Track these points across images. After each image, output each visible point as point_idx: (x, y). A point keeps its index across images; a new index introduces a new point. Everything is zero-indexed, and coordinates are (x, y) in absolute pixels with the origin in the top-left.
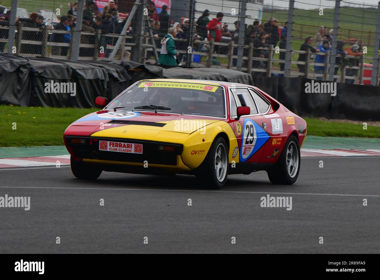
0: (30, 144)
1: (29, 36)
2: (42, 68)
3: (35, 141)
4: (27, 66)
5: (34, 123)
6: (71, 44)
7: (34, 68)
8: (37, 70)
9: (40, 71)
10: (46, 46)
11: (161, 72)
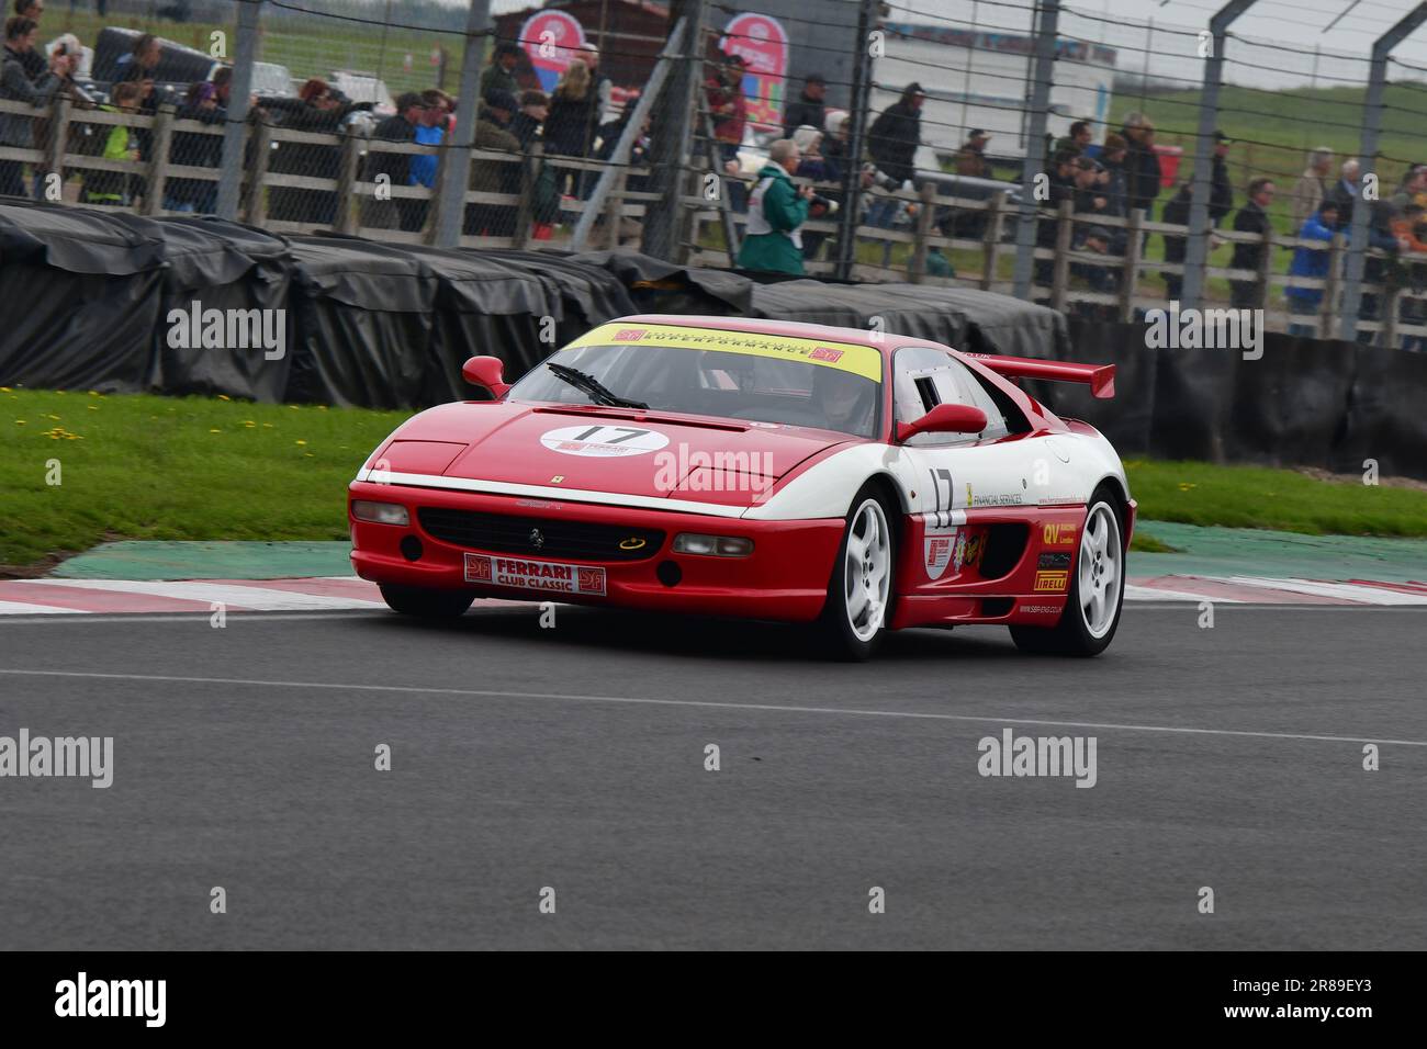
0: (283, 532)
1: (291, 158)
2: (334, 270)
3: (302, 523)
4: (282, 264)
5: (298, 459)
6: (437, 190)
7: (305, 269)
8: (315, 279)
9: (326, 282)
10: (350, 198)
11: (747, 295)
